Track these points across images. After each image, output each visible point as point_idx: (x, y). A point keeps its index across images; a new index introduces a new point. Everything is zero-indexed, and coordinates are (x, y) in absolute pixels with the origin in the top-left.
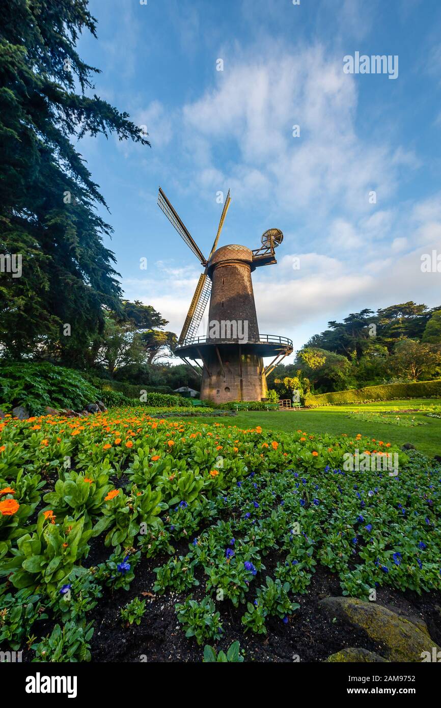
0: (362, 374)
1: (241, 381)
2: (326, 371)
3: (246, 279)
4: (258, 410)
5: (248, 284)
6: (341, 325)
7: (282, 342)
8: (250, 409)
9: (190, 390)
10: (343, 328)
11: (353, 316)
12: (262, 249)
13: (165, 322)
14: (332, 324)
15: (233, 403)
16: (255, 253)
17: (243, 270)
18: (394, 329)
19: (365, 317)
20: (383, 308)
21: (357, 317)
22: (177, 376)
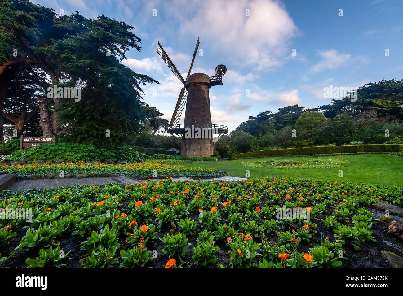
0: (263, 143)
1: (201, 147)
2: (243, 142)
3: (206, 93)
4: (208, 161)
5: (207, 96)
6: (255, 118)
7: (222, 128)
8: (204, 160)
9: (175, 150)
10: (256, 120)
11: (261, 114)
12: (215, 76)
13: (162, 114)
14: (251, 117)
15: (196, 157)
16: (211, 78)
17: (204, 88)
18: (285, 119)
19: (268, 114)
20: (282, 108)
21: (264, 114)
22: (169, 142)
